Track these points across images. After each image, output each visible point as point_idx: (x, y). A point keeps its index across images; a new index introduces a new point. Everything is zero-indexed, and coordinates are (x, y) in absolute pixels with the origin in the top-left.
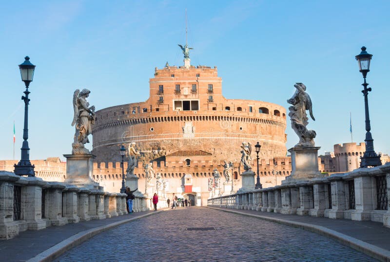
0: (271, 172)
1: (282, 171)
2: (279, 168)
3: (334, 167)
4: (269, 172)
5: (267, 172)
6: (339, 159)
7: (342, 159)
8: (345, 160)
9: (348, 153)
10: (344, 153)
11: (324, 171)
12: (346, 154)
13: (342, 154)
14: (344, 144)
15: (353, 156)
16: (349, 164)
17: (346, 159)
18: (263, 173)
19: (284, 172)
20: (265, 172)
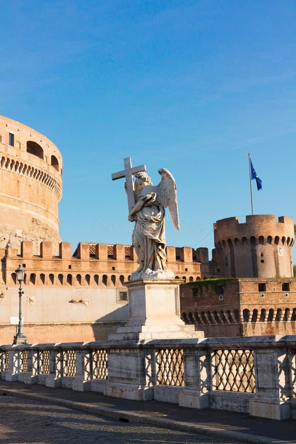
0: (83, 276)
1: (109, 276)
2: (103, 267)
3: (218, 270)
4: (79, 277)
5: (74, 276)
6: (232, 252)
7: (241, 251)
8: (250, 254)
9: (257, 238)
10: (249, 238)
11: (198, 278)
12: (253, 238)
13: (244, 239)
14: (248, 217)
15: (268, 245)
16: (259, 263)
17: (254, 252)
18: (65, 278)
19: (113, 278)
20: (70, 277)
